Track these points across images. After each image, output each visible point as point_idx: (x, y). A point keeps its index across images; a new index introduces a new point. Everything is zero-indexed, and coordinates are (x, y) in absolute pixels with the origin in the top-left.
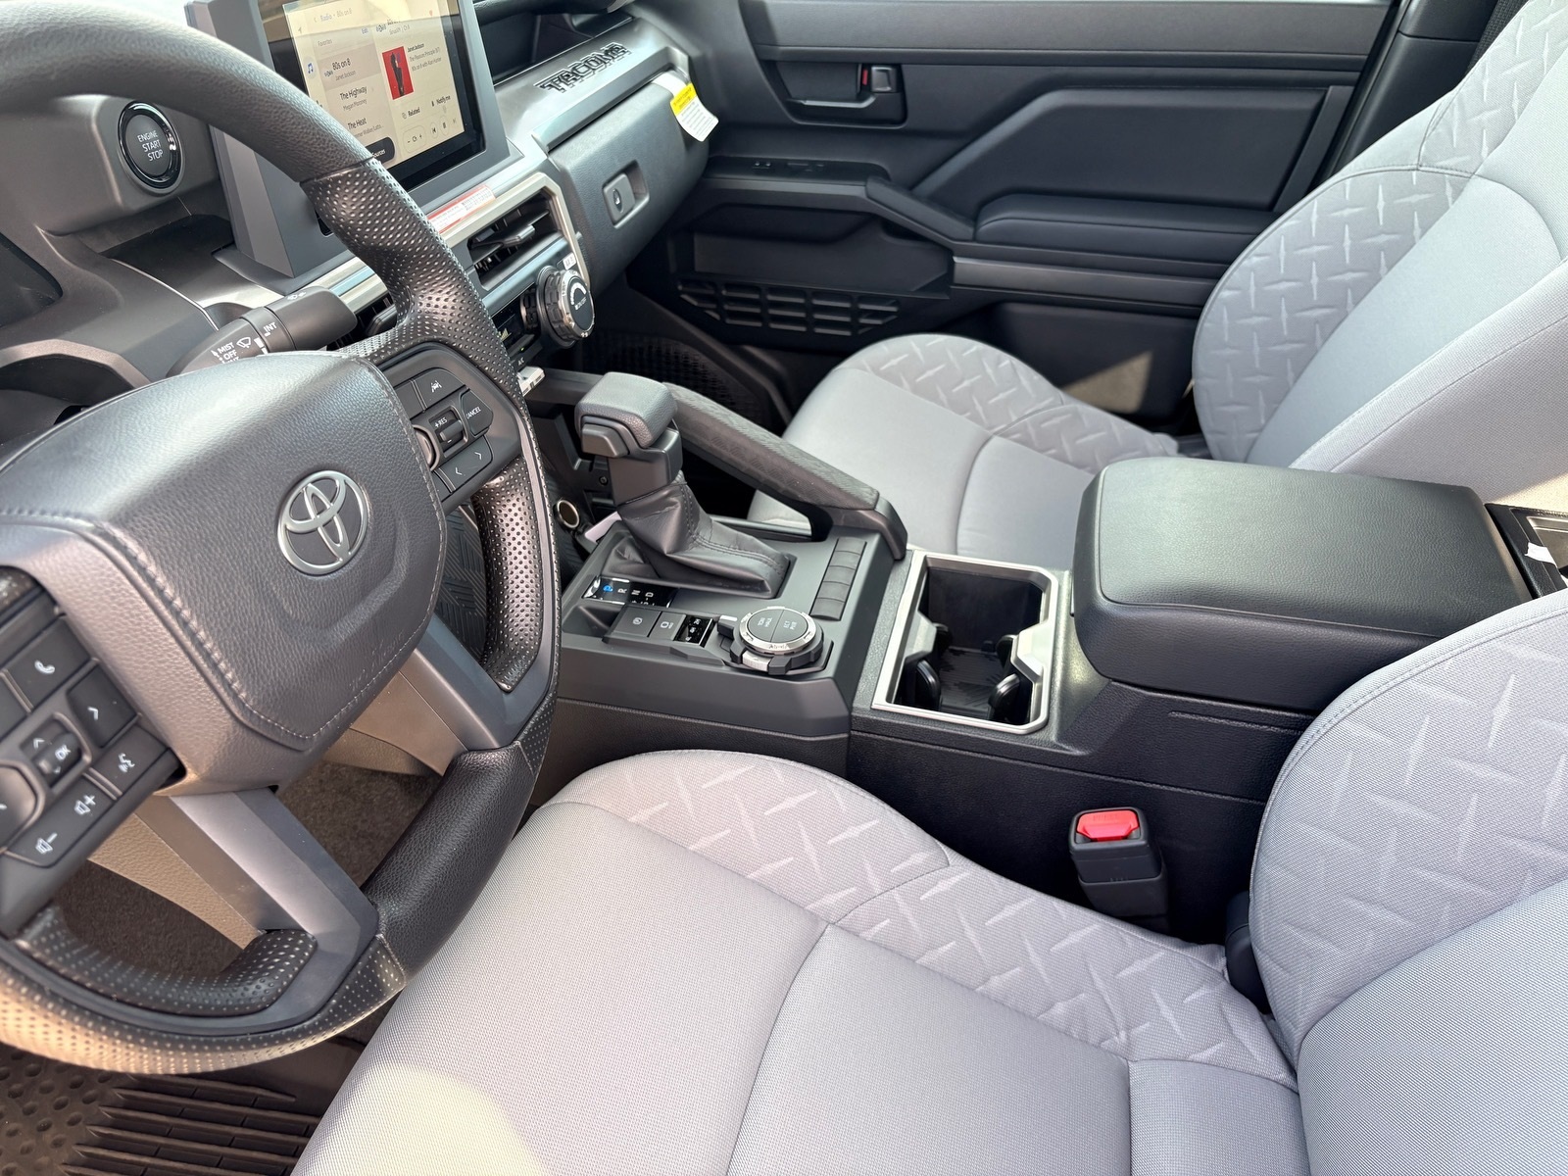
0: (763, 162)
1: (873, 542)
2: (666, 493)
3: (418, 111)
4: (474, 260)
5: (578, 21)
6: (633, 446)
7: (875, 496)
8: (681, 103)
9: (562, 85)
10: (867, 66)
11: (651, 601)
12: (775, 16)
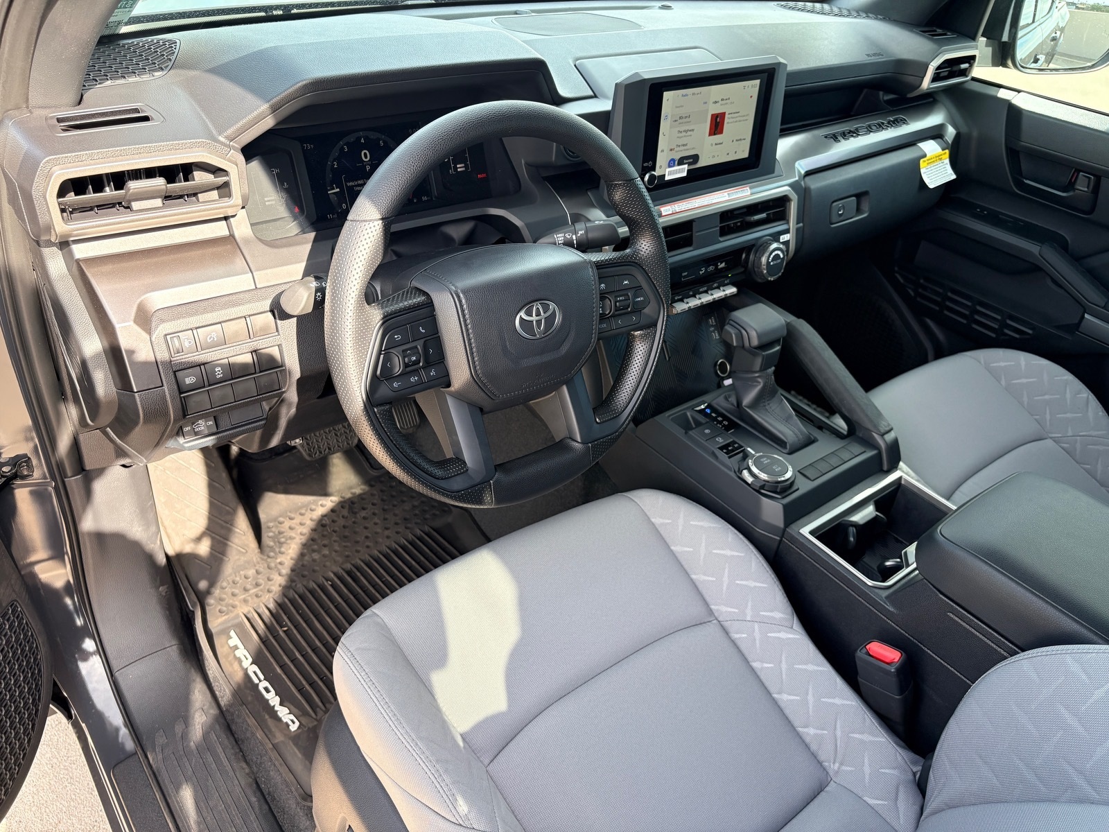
0: (983, 209)
1: (870, 453)
2: (757, 375)
3: (722, 143)
4: (720, 224)
5: (887, 97)
6: (747, 344)
7: (887, 429)
8: (930, 161)
9: (840, 138)
10: (1078, 171)
11: (724, 425)
12: (1025, 124)
